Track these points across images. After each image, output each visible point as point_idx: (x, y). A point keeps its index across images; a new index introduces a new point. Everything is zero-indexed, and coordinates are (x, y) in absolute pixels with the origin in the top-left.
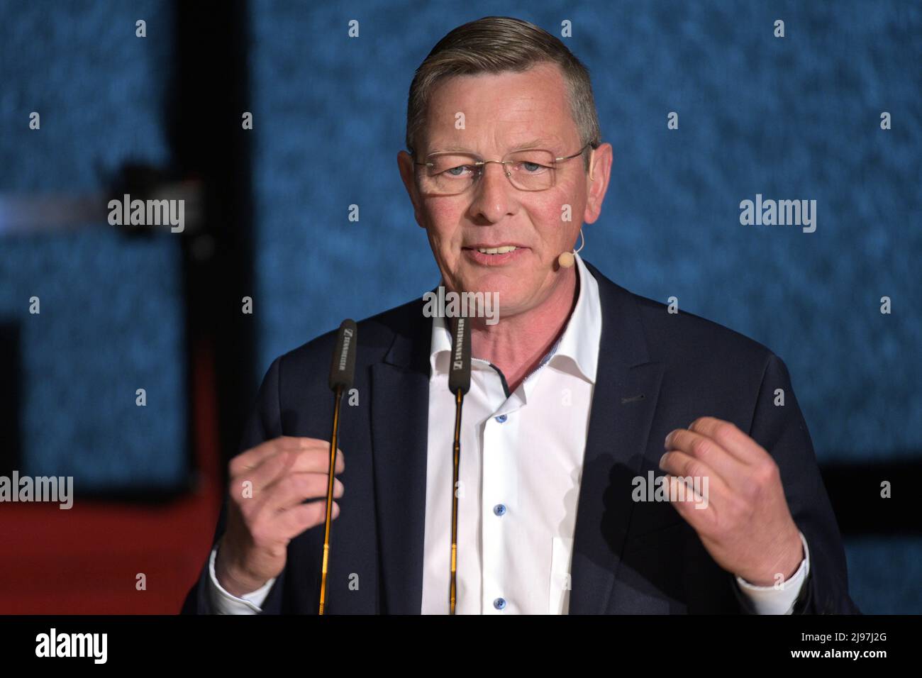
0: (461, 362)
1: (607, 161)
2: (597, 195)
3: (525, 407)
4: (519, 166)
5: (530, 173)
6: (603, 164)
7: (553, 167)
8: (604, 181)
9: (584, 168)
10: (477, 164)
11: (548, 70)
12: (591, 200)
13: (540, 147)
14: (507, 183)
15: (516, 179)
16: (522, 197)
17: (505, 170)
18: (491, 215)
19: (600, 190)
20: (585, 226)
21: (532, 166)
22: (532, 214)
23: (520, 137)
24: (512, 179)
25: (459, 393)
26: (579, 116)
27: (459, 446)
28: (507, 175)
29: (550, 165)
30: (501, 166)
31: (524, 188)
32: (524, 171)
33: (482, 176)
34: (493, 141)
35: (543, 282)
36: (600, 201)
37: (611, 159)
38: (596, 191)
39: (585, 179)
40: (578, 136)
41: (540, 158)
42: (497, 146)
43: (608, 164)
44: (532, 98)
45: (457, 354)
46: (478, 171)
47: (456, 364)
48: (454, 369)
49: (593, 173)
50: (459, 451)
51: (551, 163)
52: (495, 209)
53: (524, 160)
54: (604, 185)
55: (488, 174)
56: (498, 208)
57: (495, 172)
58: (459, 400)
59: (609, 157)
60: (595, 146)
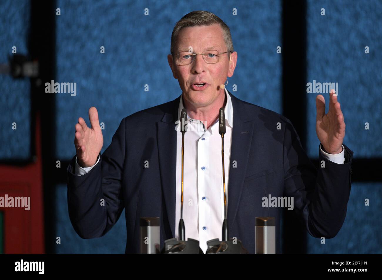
0: (223, 124)
1: (235, 58)
2: (232, 69)
3: (212, 135)
4: (207, 56)
5: (211, 58)
6: (234, 59)
7: (218, 56)
8: (235, 64)
9: (228, 58)
10: (194, 55)
11: (217, 26)
12: (230, 70)
13: (214, 49)
14: (203, 61)
15: (206, 60)
16: (208, 66)
17: (203, 57)
18: (198, 71)
19: (233, 67)
20: (228, 77)
21: (211, 55)
22: (211, 72)
23: (208, 46)
24: (205, 60)
25: (222, 134)
26: (227, 41)
27: (224, 152)
28: (203, 58)
29: (217, 55)
30: (201, 55)
31: (208, 63)
32: (209, 57)
33: (195, 59)
34: (199, 47)
35: (214, 95)
36: (233, 71)
37: (237, 57)
38: (232, 67)
39: (229, 62)
40: (226, 48)
41: (214, 53)
42: (200, 49)
43: (236, 59)
44: (212, 34)
45: (221, 122)
46: (194, 57)
47: (221, 125)
48: (221, 126)
49: (231, 61)
50: (224, 153)
51: (217, 54)
52: (200, 69)
53: (209, 53)
54: (235, 66)
55: (197, 58)
56: (201, 69)
57: (200, 57)
58: (223, 137)
59: (236, 56)
60: (232, 53)
